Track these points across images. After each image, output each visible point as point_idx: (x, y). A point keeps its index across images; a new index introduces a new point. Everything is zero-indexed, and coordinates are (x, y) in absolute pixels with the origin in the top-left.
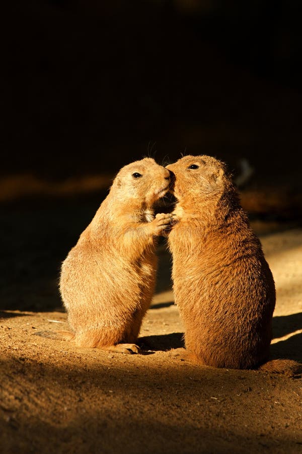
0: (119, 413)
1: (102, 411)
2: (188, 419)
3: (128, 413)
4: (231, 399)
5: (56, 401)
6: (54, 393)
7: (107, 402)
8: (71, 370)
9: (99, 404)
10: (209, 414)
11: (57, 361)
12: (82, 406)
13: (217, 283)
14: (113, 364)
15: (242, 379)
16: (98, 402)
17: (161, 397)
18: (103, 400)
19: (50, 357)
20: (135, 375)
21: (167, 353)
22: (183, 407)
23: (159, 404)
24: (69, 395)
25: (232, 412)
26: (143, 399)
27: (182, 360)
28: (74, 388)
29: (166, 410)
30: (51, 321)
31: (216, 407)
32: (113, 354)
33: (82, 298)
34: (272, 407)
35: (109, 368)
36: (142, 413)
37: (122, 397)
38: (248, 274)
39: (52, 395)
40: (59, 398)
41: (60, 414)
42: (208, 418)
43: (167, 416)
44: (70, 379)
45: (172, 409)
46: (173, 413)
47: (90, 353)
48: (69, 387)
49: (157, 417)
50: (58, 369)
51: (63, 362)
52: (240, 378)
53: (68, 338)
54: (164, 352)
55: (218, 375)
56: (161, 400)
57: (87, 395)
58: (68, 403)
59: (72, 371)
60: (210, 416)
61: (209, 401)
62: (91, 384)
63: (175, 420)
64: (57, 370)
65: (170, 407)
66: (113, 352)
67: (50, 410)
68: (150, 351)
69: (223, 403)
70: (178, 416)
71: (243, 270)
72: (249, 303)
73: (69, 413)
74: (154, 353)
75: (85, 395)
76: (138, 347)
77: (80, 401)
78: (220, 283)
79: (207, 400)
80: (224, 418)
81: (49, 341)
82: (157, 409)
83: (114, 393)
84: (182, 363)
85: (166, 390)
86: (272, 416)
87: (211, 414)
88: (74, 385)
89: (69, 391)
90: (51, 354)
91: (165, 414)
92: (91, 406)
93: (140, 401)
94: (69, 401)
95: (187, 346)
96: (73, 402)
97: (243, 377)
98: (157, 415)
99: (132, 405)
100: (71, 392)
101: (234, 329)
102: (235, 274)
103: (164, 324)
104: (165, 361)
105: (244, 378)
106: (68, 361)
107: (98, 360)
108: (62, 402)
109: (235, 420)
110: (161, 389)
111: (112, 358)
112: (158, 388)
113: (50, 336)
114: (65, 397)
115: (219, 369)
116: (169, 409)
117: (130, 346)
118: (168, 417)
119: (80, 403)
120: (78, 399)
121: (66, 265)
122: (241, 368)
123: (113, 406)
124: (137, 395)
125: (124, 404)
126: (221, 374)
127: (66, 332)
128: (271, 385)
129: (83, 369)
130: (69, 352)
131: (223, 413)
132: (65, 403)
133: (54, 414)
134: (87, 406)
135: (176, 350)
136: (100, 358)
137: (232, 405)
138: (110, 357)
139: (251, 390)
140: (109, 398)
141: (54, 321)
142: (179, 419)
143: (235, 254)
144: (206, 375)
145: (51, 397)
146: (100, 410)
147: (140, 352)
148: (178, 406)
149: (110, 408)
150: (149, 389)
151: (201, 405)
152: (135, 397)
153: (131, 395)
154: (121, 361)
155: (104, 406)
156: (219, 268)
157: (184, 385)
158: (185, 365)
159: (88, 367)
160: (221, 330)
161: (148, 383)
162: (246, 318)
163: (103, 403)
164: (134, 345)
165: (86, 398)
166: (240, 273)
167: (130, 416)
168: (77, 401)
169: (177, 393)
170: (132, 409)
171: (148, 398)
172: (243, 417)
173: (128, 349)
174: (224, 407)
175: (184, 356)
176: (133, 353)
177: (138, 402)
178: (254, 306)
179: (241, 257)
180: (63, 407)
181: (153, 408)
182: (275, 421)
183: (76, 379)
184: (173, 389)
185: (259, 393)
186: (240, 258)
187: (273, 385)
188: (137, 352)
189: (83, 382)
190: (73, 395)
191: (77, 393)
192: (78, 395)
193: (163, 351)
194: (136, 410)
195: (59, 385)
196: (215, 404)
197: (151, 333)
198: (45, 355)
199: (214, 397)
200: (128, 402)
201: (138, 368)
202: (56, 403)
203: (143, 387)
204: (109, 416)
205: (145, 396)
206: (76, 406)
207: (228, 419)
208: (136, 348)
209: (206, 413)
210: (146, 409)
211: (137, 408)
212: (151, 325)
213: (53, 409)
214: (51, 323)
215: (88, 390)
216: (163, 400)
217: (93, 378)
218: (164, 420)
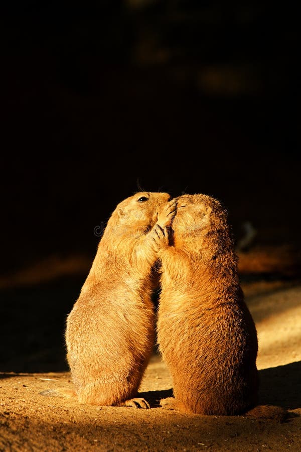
4: (218, 444)
5: (38, 451)
6: (37, 444)
7: (91, 450)
8: (56, 422)
11: (44, 414)
13: (198, 325)
14: (100, 416)
15: (230, 425)
18: (88, 449)
19: (36, 411)
20: (122, 425)
24: (52, 445)
26: (128, 447)
28: (58, 439)
30: (43, 379)
34: (260, 450)
35: (96, 419)
37: (106, 445)
38: (229, 321)
39: (35, 446)
44: (55, 431)
47: (79, 406)
48: (53, 438)
51: (49, 415)
52: (227, 424)
55: (206, 422)
56: (147, 447)
57: (71, 445)
59: (58, 423)
61: (196, 447)
62: (76, 434)
64: (42, 423)
69: (210, 448)
71: (225, 317)
72: (229, 349)
75: (69, 445)
77: (64, 450)
78: (201, 326)
79: (194, 446)
83: (99, 442)
84: (171, 412)
85: (153, 437)
88: (58, 436)
89: (53, 441)
90: (37, 408)
95: (175, 395)
97: (231, 423)
100: (55, 442)
101: (216, 374)
102: (216, 319)
106: (54, 415)
107: (86, 413)
112: (144, 437)
115: (207, 416)
120: (62, 448)
122: (229, 414)
124: (122, 444)
126: (209, 421)
128: (259, 429)
129: (69, 421)
130: (57, 406)
135: (166, 399)
136: (87, 410)
137: (219, 449)
139: (238, 435)
140: (93, 446)
141: (46, 380)
143: (218, 299)
144: (194, 422)
152: (120, 445)
154: (108, 413)
156: (201, 311)
157: (171, 433)
158: (174, 415)
159: (75, 419)
162: (227, 363)
165: (70, 448)
166: (222, 318)
168: (60, 450)
169: (164, 440)
171: (134, 446)
175: (173, 405)
177: (123, 450)
178: (234, 352)
179: (224, 303)
183: (61, 431)
184: (160, 436)
185: (246, 438)
186: (223, 305)
187: (261, 430)
189: (68, 433)
190: (57, 445)
191: (61, 443)
192: (62, 445)
195: (43, 436)
196: (202, 449)
198: (32, 410)
199: (201, 442)
200: (113, 450)
201: (125, 418)
214: (42, 381)
217: (79, 429)
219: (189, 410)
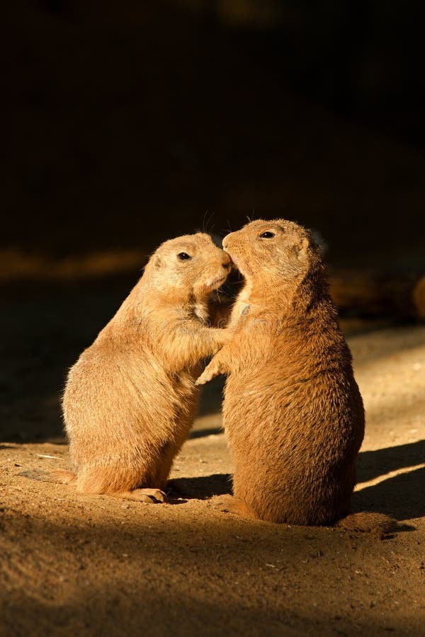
0: (136, 586)
1: (112, 583)
2: (234, 595)
3: (150, 586)
4: (294, 567)
5: (47, 568)
6: (45, 558)
7: (119, 569)
8: (69, 525)
9: (108, 574)
10: (263, 588)
11: (50, 512)
12: (85, 575)
13: (289, 405)
14: (129, 517)
15: (310, 539)
16: (107, 570)
17: (196, 563)
18: (114, 567)
19: (40, 507)
20: (160, 533)
21: (203, 503)
22: (226, 578)
23: (193, 574)
24: (66, 559)
25: (296, 585)
26: (170, 566)
27: (226, 511)
28: (74, 550)
29: (203, 582)
30: (41, 456)
31: (274, 578)
32: (129, 503)
33: (93, 417)
34: (352, 578)
35: (123, 523)
36: (168, 586)
37: (140, 563)
38: (331, 397)
39: (42, 560)
40: (51, 564)
41: (53, 586)
42: (261, 593)
43: (203, 591)
44: (67, 538)
45: (211, 580)
46: (213, 586)
47: (97, 501)
48: (67, 549)
49: (189, 591)
50: (51, 524)
51: (58, 514)
52: (306, 537)
53: (66, 479)
54: (201, 500)
55: (277, 534)
56: (195, 568)
57: (92, 561)
58: (65, 571)
59: (71, 526)
60: (264, 591)
61: (264, 570)
62: (98, 545)
63: (215, 595)
64: (49, 525)
65: (209, 578)
66: (128, 500)
67: (40, 582)
68: (181, 499)
69: (282, 572)
70: (220, 590)
71: (326, 391)
72: (327, 437)
73: (66, 586)
74: (186, 501)
75: (88, 560)
76: (163, 493)
77: (82, 568)
78: (292, 405)
79: (261, 569)
80: (284, 594)
81: (39, 485)
82: (190, 581)
83: (129, 557)
84: (226, 516)
85: (203, 553)
86: (351, 591)
87: (265, 588)
88: (73, 546)
89: (66, 554)
90: (41, 502)
91: (202, 588)
92: (96, 577)
93: (166, 569)
94: (67, 569)
95: (235, 491)
96: (71, 569)
97: (310, 536)
98: (189, 589)
99: (155, 575)
100: (69, 556)
101: (303, 471)
103: (201, 461)
104: (201, 514)
105: (313, 538)
106: (65, 513)
107: (108, 512)
108: (57, 569)
109: (299, 596)
110: (196, 552)
111: (128, 508)
112: (192, 551)
113: (40, 477)
114: (60, 562)
115: (277, 525)
116: (207, 581)
117: (153, 492)
118: (206, 592)
119: (81, 572)
120: (79, 565)
121: (74, 372)
122: (310, 524)
123: (128, 575)
124: (161, 561)
125: (144, 573)
126: (280, 533)
127: (63, 472)
128: (351, 547)
129: (87, 524)
130: (67, 500)
131: (282, 586)
132: (61, 572)
133: (45, 587)
134: (92, 576)
135: (219, 497)
136: (110, 508)
137: (296, 575)
138: (124, 506)
139: (322, 554)
140: (123, 564)
141: (46, 456)
142: (221, 595)
143: (318, 365)
144: (260, 533)
145: (41, 563)
146: (109, 581)
147: (166, 501)
148: (219, 577)
149: (124, 579)
150: (179, 552)
151: (252, 575)
152: (160, 564)
153: (153, 560)
154: (139, 513)
155: (116, 575)
156: (294, 382)
157: (228, 547)
158: (230, 519)
159: (94, 521)
160: (285, 471)
161: (178, 544)
162: (322, 456)
163: (114, 572)
164: (159, 490)
165: (90, 565)
166: (321, 393)
167: (153, 589)
168: (77, 568)
169: (219, 558)
170: (154, 580)
171: (178, 566)
172: (311, 592)
173: (149, 496)
174: (284, 577)
175: (230, 506)
176: (157, 502)
177: (164, 570)
178: (334, 441)
179: (325, 370)
180: (57, 577)
181: (184, 579)
182: (355, 598)
183: (76, 538)
184: (213, 552)
185: (334, 559)
186: (323, 373)
187: (353, 548)
188: (162, 500)
189: (87, 542)
190: (72, 559)
191: (78, 557)
192: (79, 560)
193: (199, 499)
194: (161, 581)
195: (53, 546)
196: (272, 573)
197: (182, 473)
198: (33, 504)
199: (270, 563)
200: (150, 570)
201: (163, 522)
202: (49, 572)
203: (170, 549)
204: (122, 590)
205: (173, 561)
206: (76, 575)
207: (290, 594)
208: (160, 495)
209: (259, 587)
210: (174, 581)
211: (162, 578)
212: (183, 462)
213: (44, 580)
214: (41, 458)
215: (93, 553)
216: (198, 568)
217: (101, 537)
218: (201, 595)
219: (253, 515)
